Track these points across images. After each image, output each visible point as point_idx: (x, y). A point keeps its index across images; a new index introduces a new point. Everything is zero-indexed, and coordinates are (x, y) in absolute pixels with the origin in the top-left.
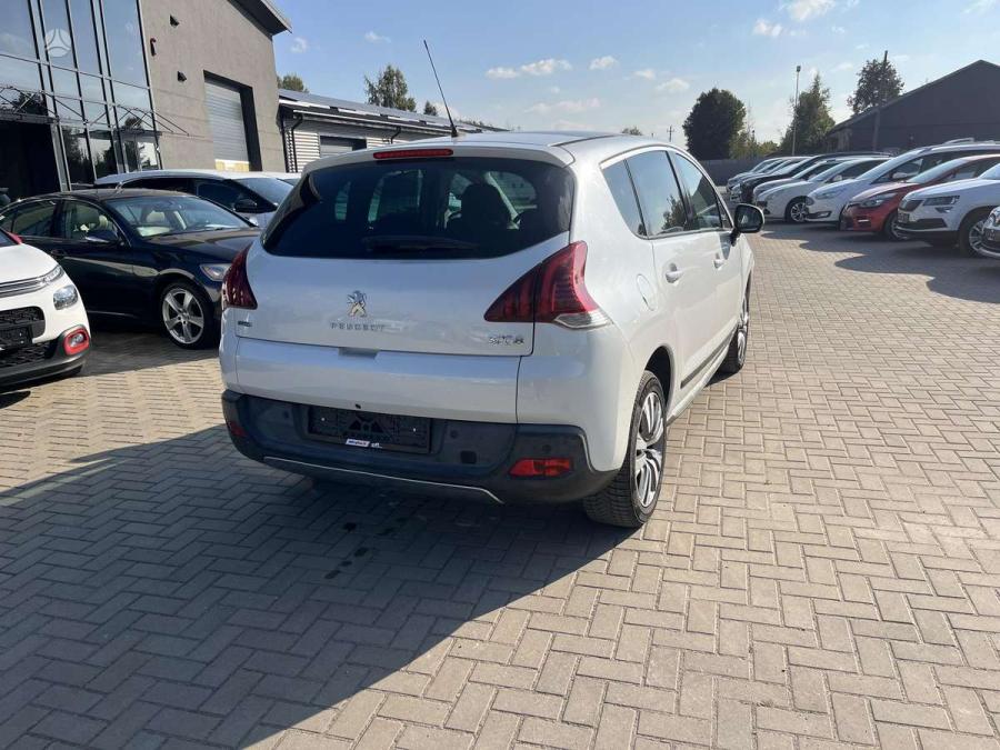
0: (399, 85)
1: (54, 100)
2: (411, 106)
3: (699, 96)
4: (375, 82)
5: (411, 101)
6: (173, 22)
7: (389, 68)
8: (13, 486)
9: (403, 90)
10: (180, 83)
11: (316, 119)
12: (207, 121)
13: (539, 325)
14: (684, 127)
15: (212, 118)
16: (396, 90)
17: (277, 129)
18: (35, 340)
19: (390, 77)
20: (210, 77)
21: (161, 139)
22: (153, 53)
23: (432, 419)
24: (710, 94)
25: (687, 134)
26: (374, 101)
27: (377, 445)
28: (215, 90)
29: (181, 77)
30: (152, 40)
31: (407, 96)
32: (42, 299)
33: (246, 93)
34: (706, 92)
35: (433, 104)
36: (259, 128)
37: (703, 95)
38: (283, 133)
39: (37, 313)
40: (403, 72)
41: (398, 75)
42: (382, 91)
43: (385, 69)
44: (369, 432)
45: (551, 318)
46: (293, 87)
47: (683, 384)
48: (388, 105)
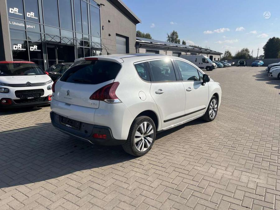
0: (176, 36)
1: (76, 41)
2: (179, 41)
3: (269, 39)
4: (170, 35)
5: (179, 40)
6: (109, 21)
7: (174, 31)
8: (20, 128)
9: (177, 37)
10: (109, 37)
11: (145, 45)
12: (115, 46)
13: (100, 101)
14: (263, 48)
15: (117, 45)
16: (175, 37)
17: (135, 48)
18: (41, 97)
19: (174, 34)
20: (117, 35)
21: (103, 50)
22: (103, 29)
23: (81, 122)
24: (273, 38)
25: (264, 50)
26: (169, 40)
27: (71, 126)
28: (118, 38)
29: (109, 35)
30: (103, 26)
31: (178, 39)
32: (44, 87)
33: (127, 39)
34: (271, 38)
35: (185, 41)
36: (130, 47)
37: (270, 39)
38: (136, 49)
39: (42, 91)
40: (177, 32)
41: (176, 33)
42: (171, 37)
43: (172, 32)
44: (70, 123)
45: (103, 100)
46: (148, 36)
47: (165, 121)
48: (172, 41)
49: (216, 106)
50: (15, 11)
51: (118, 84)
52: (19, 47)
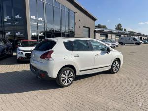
5: (122, 28)
9: (121, 26)
10: (79, 28)
15: (83, 32)
20: (84, 27)
22: (76, 24)
26: (116, 28)
38: (94, 34)
41: (121, 24)
43: (118, 24)
45: (45, 58)
46: (104, 27)
47: (80, 71)
48: (118, 29)
49: (119, 65)
50: (33, 17)
51: (53, 51)
52: (34, 34)
